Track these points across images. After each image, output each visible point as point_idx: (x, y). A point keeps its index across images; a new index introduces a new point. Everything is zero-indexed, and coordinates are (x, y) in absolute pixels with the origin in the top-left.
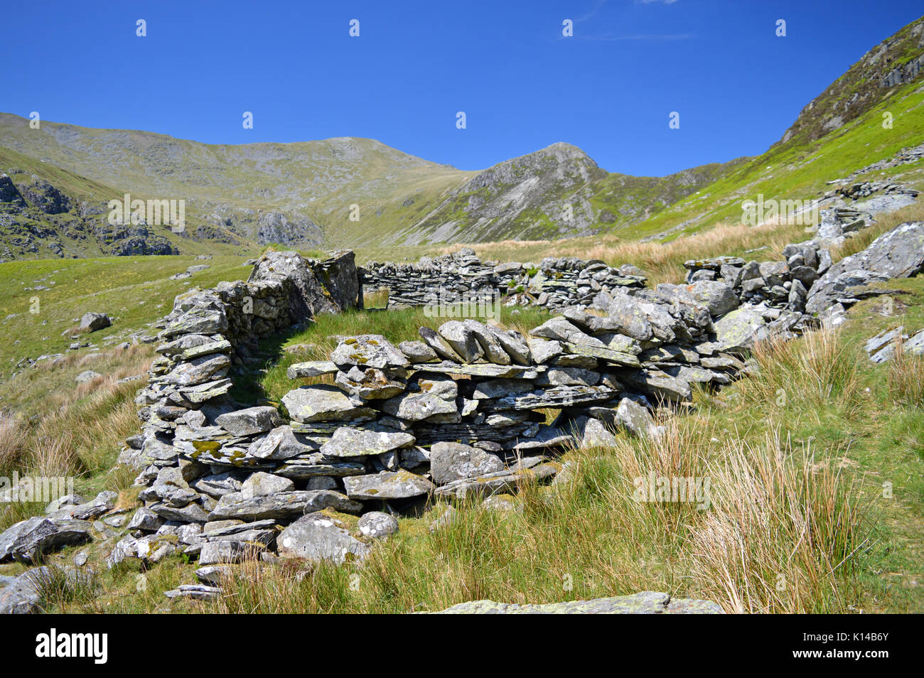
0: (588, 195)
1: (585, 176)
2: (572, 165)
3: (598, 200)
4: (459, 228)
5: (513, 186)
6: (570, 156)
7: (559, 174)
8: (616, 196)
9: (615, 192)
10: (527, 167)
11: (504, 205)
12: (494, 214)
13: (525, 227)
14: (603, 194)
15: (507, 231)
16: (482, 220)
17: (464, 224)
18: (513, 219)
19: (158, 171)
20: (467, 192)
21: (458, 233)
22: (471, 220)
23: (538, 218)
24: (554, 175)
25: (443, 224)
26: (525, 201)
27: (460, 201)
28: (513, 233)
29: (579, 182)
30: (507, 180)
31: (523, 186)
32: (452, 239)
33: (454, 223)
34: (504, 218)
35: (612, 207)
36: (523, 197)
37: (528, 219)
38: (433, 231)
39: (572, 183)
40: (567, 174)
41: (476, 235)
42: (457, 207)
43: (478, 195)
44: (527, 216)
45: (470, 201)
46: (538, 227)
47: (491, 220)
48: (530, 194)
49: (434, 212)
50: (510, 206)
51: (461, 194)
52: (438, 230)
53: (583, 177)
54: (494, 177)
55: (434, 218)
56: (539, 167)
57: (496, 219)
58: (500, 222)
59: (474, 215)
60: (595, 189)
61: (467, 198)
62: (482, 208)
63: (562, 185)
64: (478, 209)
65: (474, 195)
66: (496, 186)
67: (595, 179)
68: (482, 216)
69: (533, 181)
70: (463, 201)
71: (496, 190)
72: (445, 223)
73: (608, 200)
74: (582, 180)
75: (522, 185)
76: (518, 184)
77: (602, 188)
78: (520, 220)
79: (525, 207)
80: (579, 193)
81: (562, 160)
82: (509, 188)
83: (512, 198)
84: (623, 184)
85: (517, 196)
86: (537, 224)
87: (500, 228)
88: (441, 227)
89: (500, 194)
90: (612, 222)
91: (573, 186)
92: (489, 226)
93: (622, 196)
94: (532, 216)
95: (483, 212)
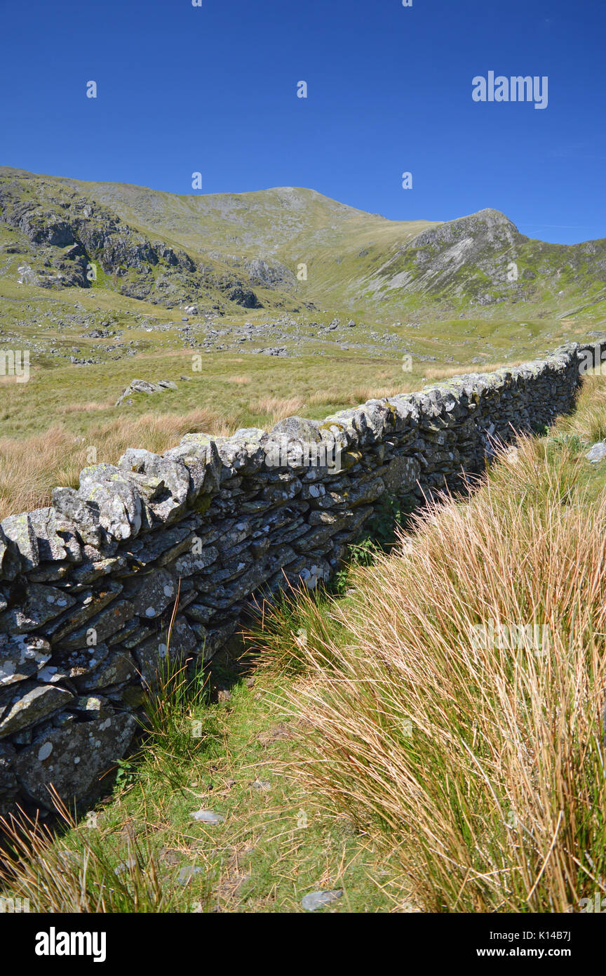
0: (514, 256)
1: (511, 240)
2: (500, 231)
3: (522, 261)
4: (411, 277)
5: (452, 245)
6: (497, 222)
7: (490, 237)
8: (535, 258)
9: (535, 254)
10: (463, 230)
11: (447, 260)
12: (439, 267)
13: (465, 279)
14: (526, 256)
15: (451, 282)
16: (429, 271)
17: (415, 274)
18: (454, 272)
19: (148, 220)
20: (414, 247)
21: (412, 281)
22: (420, 271)
23: (475, 272)
24: (485, 238)
25: (398, 273)
26: (463, 257)
27: (409, 255)
28: (456, 283)
29: (506, 245)
30: (447, 239)
31: (461, 245)
32: (408, 286)
33: (407, 273)
34: (448, 271)
35: (533, 267)
36: (462, 254)
37: (466, 273)
38: (390, 279)
39: (500, 246)
40: (496, 238)
41: (426, 283)
42: (407, 260)
43: (424, 251)
44: (466, 270)
45: (418, 255)
46: (475, 280)
47: (437, 272)
48: (466, 252)
49: (388, 264)
50: (451, 261)
51: (409, 249)
52: (394, 278)
53: (509, 241)
54: (436, 236)
55: (389, 268)
56: (472, 230)
57: (441, 271)
58: (444, 274)
59: (422, 267)
60: (519, 252)
61: (414, 252)
62: (429, 262)
63: (492, 246)
64: (425, 263)
65: (421, 251)
66: (438, 244)
67: (519, 243)
68: (429, 268)
69: (469, 241)
70: (412, 255)
71: (438, 248)
72: (400, 272)
73: (530, 261)
74: (509, 244)
75: (459, 244)
76: (456, 243)
77: (524, 251)
78: (460, 273)
79: (463, 263)
80: (506, 254)
81: (492, 225)
82: (449, 246)
83: (453, 255)
84: (541, 249)
85: (456, 253)
86: (474, 277)
87: (445, 279)
88: (397, 276)
89: (442, 250)
90: (533, 278)
91: (502, 248)
92: (436, 277)
93: (540, 258)
94: (470, 271)
95: (429, 265)
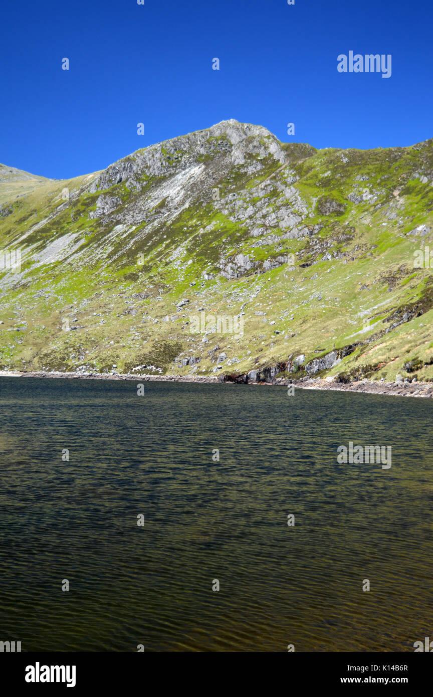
0: (289, 180)
1: (279, 156)
2: (255, 143)
3: (309, 185)
4: (83, 242)
5: (164, 179)
6: (249, 133)
7: (237, 156)
8: (338, 176)
9: (335, 171)
10: (184, 153)
11: (154, 204)
12: (139, 218)
13: (191, 233)
14: (316, 176)
15: (161, 241)
16: (119, 228)
17: (91, 236)
18: (169, 223)
20: (93, 191)
21: (82, 248)
22: (101, 229)
23: (210, 219)
24: (228, 160)
25: (57, 238)
26: (186, 197)
27: (83, 204)
28: (173, 242)
29: (270, 164)
30: (156, 170)
31: (181, 178)
32: (73, 257)
33: (75, 235)
34: (156, 223)
35: (335, 193)
36: (183, 192)
37: (194, 222)
38: (43, 247)
39: (259, 167)
40: (249, 156)
41: (110, 249)
42: (78, 213)
43: (111, 194)
44: (192, 217)
45: (99, 204)
46: (212, 232)
47: (134, 228)
48: (192, 187)
49: (44, 223)
50: (163, 205)
51: (85, 195)
52: (50, 246)
53: (276, 157)
54: (135, 168)
55: (44, 230)
56: (202, 151)
57: (143, 224)
58: (149, 229)
59: (106, 221)
60: (300, 171)
61: (93, 199)
62: (118, 212)
63: (243, 171)
64: (112, 213)
65: (105, 194)
66: (138, 179)
67: (297, 158)
68: (118, 223)
69: (197, 171)
70: (87, 205)
71: (138, 186)
72: (62, 235)
73: (325, 183)
74: (275, 163)
75: (179, 177)
76: (172, 175)
77: (310, 169)
78: (181, 223)
79: (187, 205)
80: (274, 178)
81: (238, 140)
82: (158, 181)
83: (165, 195)
84: (345, 160)
85: (173, 191)
86: (209, 228)
87: (149, 237)
88: (56, 242)
89: (144, 190)
90: (339, 213)
91: (261, 170)
92: (132, 235)
93: (348, 177)
94: (201, 218)
95: (120, 217)
